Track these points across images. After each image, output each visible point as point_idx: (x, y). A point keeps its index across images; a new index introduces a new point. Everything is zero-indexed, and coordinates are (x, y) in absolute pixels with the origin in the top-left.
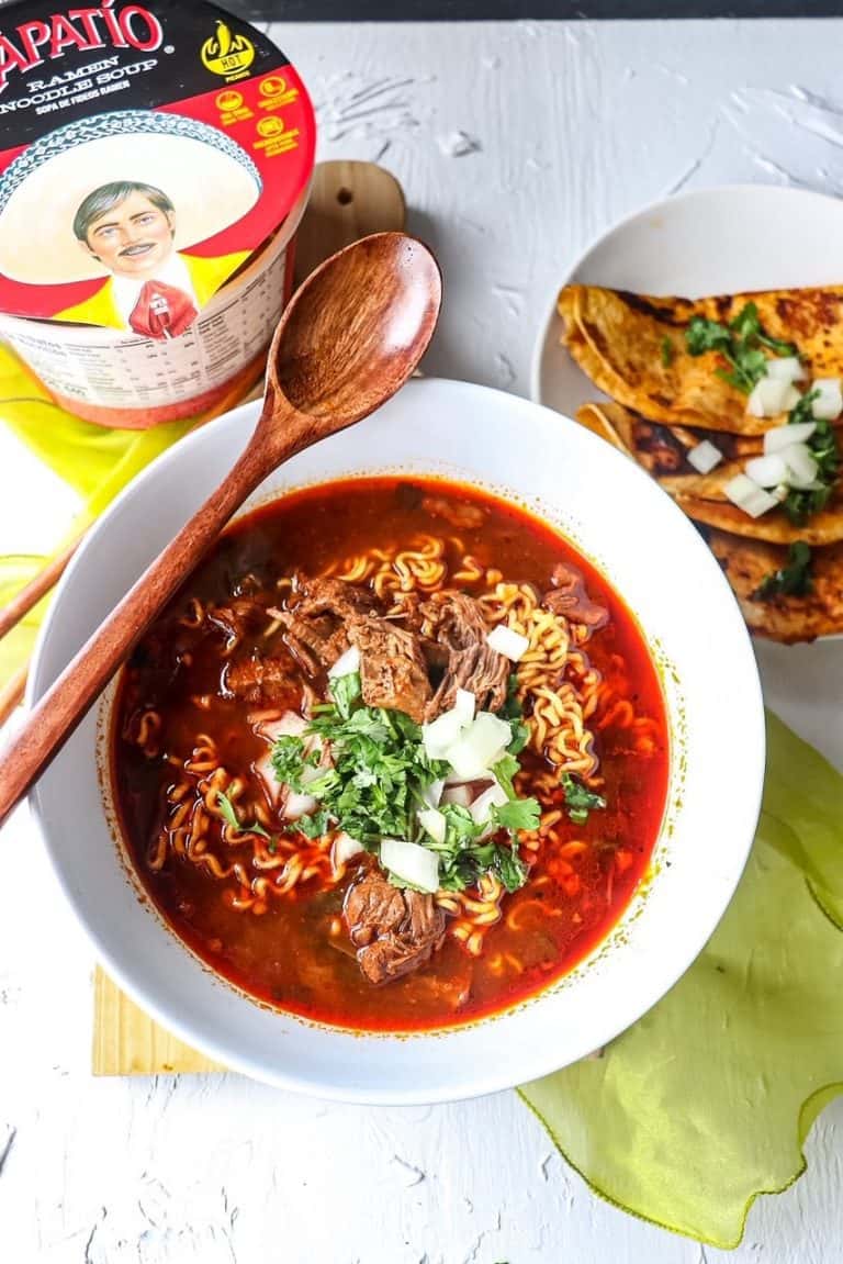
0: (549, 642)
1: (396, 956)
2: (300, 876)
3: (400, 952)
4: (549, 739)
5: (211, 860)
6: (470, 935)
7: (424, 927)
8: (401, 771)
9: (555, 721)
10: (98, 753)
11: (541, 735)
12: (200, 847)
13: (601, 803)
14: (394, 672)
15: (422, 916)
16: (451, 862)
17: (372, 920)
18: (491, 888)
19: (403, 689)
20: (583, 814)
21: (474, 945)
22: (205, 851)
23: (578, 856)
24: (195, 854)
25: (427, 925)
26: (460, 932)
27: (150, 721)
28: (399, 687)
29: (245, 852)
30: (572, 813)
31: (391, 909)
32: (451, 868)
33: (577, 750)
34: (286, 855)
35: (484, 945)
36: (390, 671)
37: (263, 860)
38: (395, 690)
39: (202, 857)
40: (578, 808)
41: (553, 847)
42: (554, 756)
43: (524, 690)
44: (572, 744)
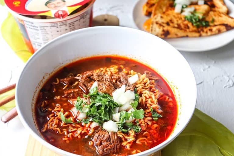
0: (145, 81)
1: (107, 147)
2: (81, 132)
3: (108, 146)
4: (146, 102)
5: (58, 129)
6: (127, 144)
7: (114, 141)
8: (107, 102)
9: (148, 97)
10: (32, 105)
11: (144, 100)
12: (56, 126)
13: (161, 116)
14: (105, 84)
15: (114, 138)
16: (121, 126)
17: (100, 139)
18: (132, 133)
19: (107, 87)
20: (157, 119)
21: (128, 147)
22: (57, 127)
23: (156, 128)
24: (54, 128)
25: (115, 140)
26: (124, 144)
27: (45, 103)
28: (106, 87)
29: (67, 128)
30: (154, 118)
31: (105, 136)
32: (121, 127)
33: (154, 103)
34: (78, 128)
35: (131, 147)
36: (104, 84)
37: (71, 129)
38: (105, 87)
39: (56, 129)
40: (155, 117)
41: (149, 126)
42: (148, 105)
43: (139, 91)
44: (152, 102)
